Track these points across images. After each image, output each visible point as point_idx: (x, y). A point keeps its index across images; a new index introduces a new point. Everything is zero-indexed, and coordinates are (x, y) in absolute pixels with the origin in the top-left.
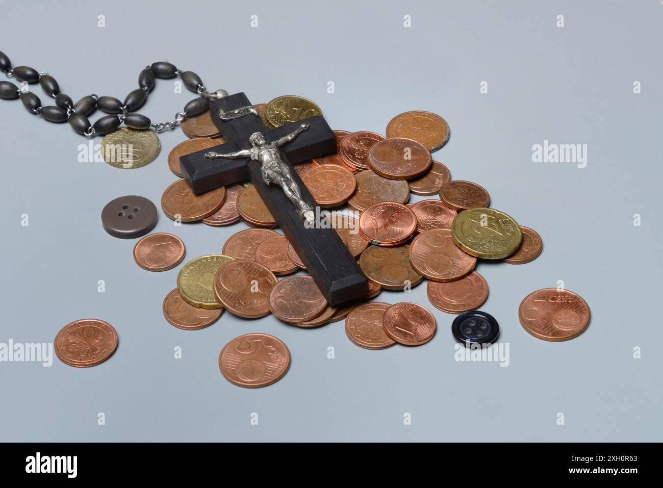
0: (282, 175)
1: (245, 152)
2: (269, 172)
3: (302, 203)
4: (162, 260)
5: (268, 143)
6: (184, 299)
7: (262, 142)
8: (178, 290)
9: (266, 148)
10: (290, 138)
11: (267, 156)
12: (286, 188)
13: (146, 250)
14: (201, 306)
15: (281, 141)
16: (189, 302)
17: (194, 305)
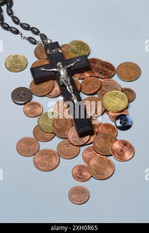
0: (67, 82)
1: (55, 70)
2: (63, 80)
3: (73, 95)
4: (34, 113)
5: (64, 67)
6: (41, 129)
7: (61, 66)
8: (38, 125)
9: (63, 69)
10: (72, 65)
11: (63, 73)
12: (68, 88)
13: (28, 109)
14: (47, 133)
15: (69, 66)
16: (43, 131)
17: (45, 132)
